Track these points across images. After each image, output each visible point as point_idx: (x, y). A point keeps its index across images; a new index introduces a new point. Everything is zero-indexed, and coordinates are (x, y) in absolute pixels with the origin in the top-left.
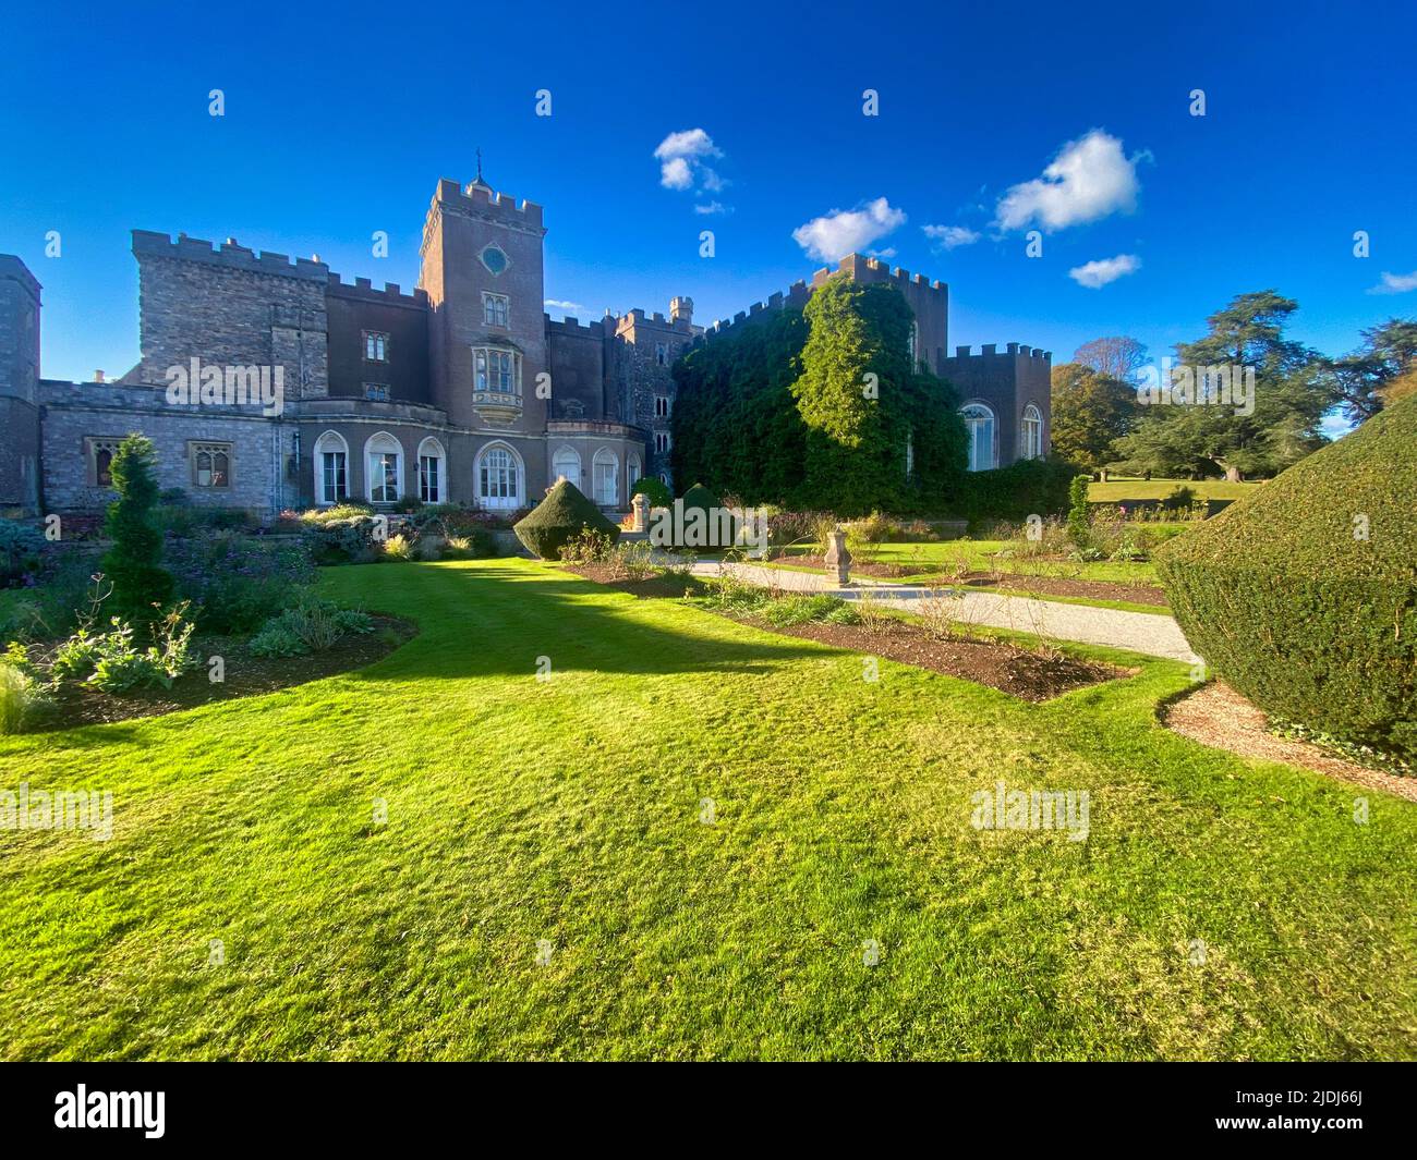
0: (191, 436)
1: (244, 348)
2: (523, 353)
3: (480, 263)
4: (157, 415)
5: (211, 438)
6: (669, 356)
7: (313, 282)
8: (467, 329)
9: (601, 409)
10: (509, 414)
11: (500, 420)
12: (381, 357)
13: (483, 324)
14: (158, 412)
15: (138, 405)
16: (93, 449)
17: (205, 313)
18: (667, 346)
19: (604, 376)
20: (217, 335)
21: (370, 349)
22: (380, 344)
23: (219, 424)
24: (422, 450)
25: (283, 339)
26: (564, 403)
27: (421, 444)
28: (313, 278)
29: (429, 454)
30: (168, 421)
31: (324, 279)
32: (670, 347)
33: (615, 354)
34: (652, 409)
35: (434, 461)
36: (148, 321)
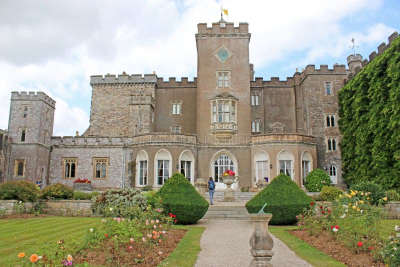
0: (94, 156)
1: (123, 116)
2: (238, 100)
3: (216, 58)
4: (84, 148)
5: (101, 156)
6: (334, 89)
7: (150, 83)
8: (208, 92)
9: (295, 127)
10: (230, 134)
11: (224, 138)
12: (178, 113)
13: (217, 88)
14: (85, 147)
15: (79, 144)
16: (65, 163)
17: (111, 104)
18: (332, 83)
19: (296, 106)
20: (115, 112)
21: (174, 110)
22: (178, 107)
23: (104, 150)
24: (182, 157)
25: (133, 110)
26: (271, 125)
27: (181, 154)
28: (150, 81)
29: (186, 159)
30: (87, 150)
31: (155, 81)
32: (334, 83)
33: (301, 94)
34: (323, 123)
35: (189, 163)
36: (93, 110)
